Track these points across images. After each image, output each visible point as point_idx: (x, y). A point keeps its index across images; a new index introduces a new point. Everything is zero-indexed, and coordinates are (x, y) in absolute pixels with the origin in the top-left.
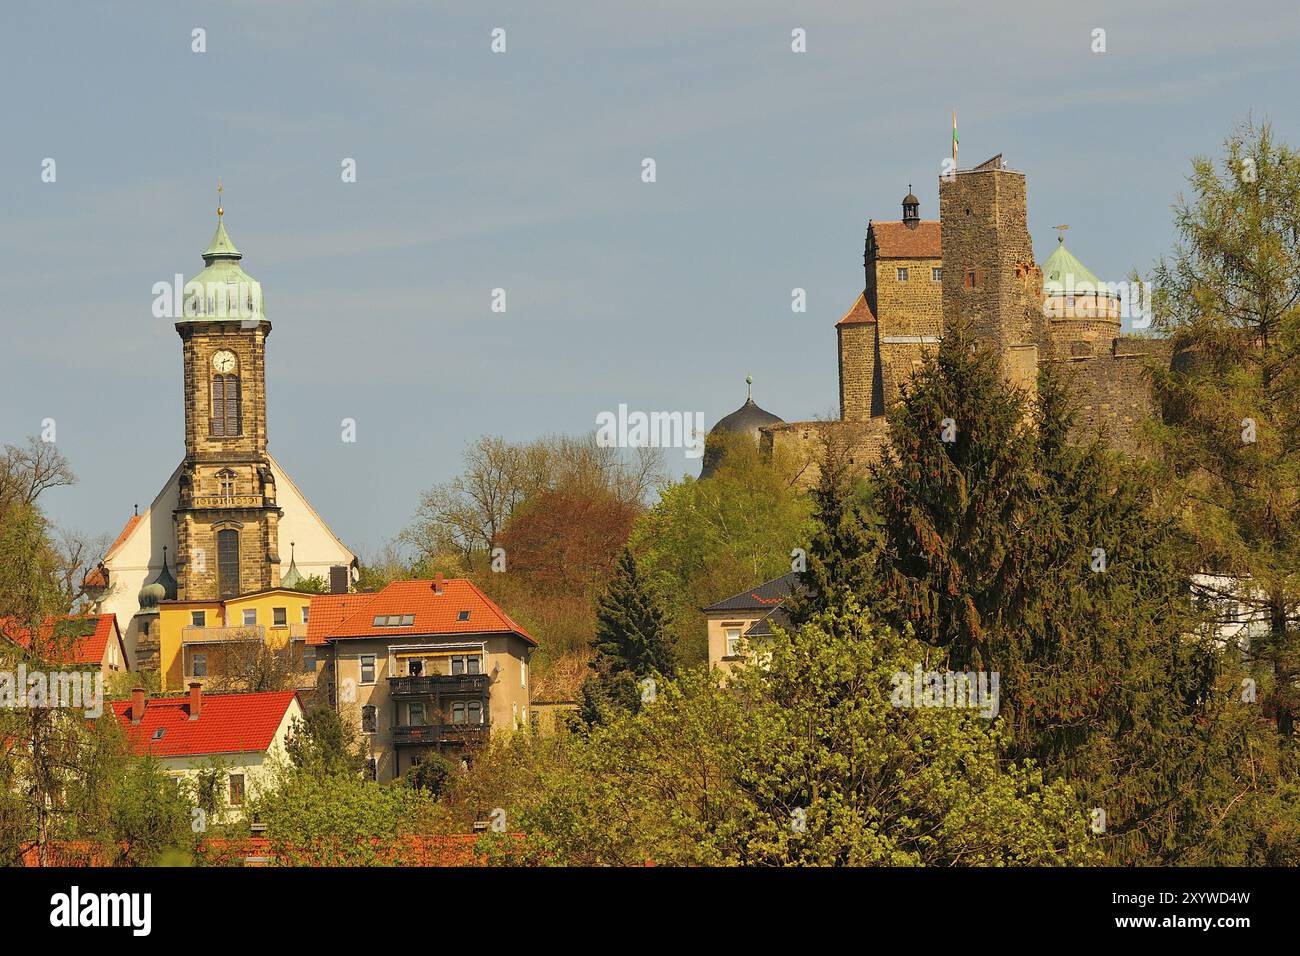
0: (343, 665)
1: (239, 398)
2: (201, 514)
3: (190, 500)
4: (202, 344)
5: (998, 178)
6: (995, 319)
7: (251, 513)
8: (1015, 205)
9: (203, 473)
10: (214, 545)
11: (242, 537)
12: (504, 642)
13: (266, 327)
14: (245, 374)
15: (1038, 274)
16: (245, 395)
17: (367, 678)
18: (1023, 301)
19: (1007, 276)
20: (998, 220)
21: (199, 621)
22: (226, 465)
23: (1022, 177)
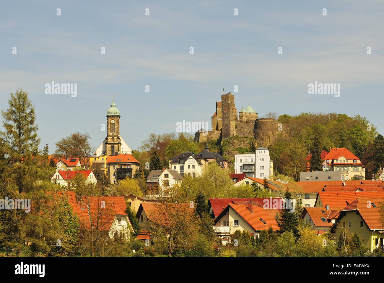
0: (111, 166)
1: (115, 127)
2: (109, 144)
3: (107, 142)
4: (110, 119)
5: (230, 95)
6: (229, 116)
7: (116, 144)
8: (232, 99)
9: (109, 138)
10: (111, 148)
11: (115, 147)
12: (134, 163)
13: (119, 117)
14: (116, 123)
15: (236, 110)
16: (116, 126)
17: (114, 168)
18: (233, 114)
19: (231, 110)
20: (230, 102)
21: (95, 160)
22: (113, 137)
23: (234, 95)
